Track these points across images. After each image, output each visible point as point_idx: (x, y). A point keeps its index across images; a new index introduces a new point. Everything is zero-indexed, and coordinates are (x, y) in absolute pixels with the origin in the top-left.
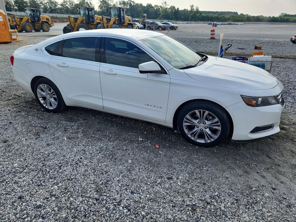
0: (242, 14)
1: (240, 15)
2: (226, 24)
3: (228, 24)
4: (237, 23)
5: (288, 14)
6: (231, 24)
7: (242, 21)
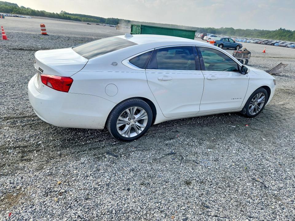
0: (23, 7)
1: (21, 8)
2: (11, 16)
3: (14, 16)
4: (24, 17)
5: (67, 12)
6: (17, 17)
7: (27, 14)
